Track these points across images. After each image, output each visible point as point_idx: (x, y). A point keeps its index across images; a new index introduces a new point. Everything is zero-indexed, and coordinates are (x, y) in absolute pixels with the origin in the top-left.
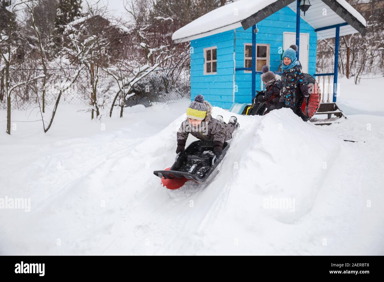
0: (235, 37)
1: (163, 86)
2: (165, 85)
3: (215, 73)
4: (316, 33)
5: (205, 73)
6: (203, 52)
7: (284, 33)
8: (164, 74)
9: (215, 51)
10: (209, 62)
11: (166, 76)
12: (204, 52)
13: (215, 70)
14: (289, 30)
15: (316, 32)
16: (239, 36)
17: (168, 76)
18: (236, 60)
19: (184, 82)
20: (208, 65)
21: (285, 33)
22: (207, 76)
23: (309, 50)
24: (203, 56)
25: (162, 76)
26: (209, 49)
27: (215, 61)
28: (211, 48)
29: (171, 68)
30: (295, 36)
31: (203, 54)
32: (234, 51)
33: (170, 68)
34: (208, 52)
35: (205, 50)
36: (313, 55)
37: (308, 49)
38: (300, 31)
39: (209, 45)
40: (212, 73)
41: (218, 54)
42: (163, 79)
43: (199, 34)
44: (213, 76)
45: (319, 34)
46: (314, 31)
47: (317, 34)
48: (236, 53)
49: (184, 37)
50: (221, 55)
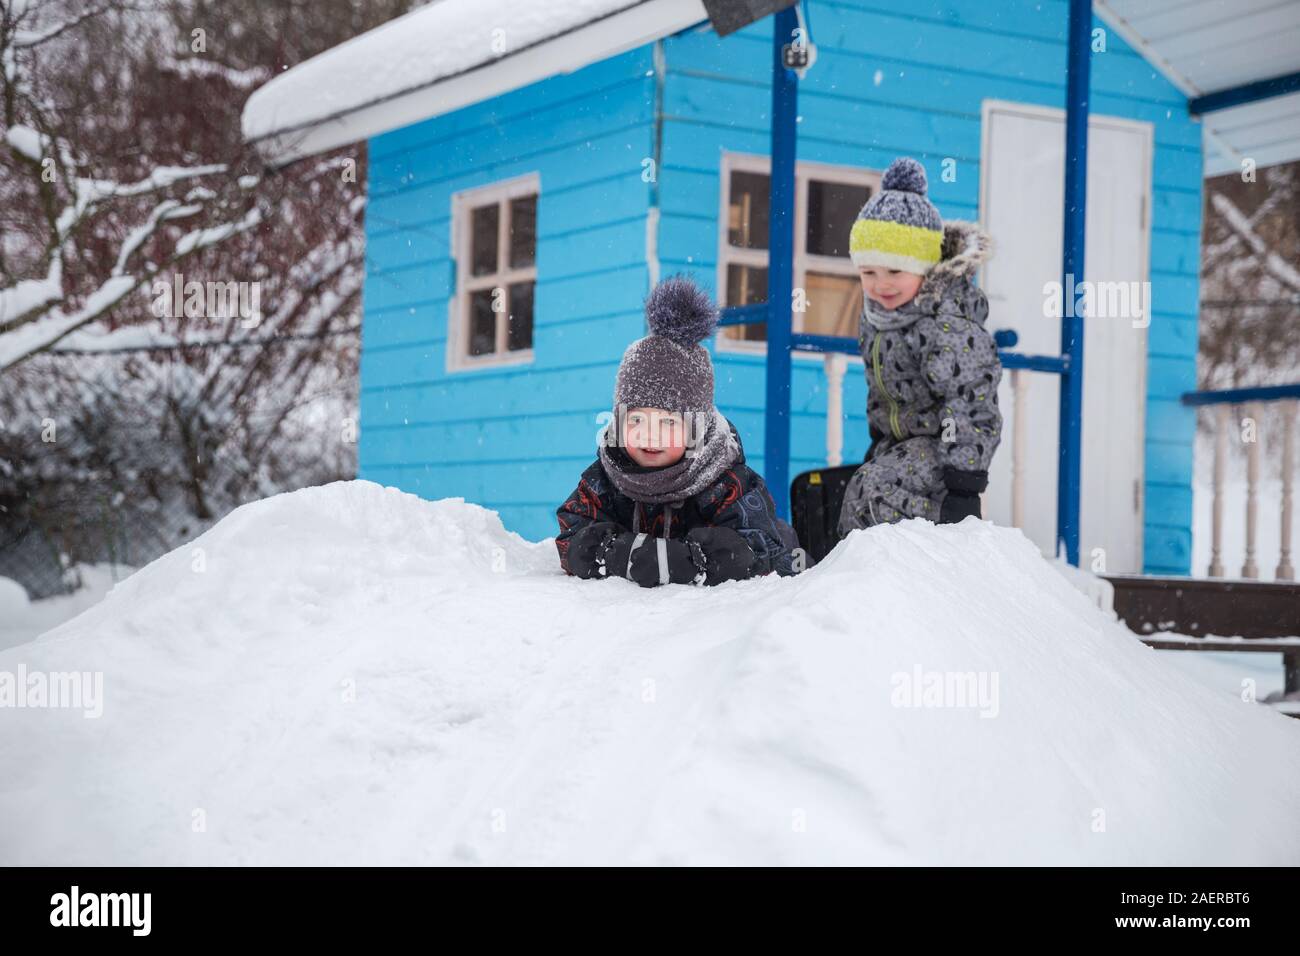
0: (660, 110)
1: (171, 462)
2: (189, 459)
3: (522, 359)
4: (1200, 126)
5: (455, 356)
6: (447, 219)
7: (987, 105)
8: (186, 381)
9: (525, 209)
10: (483, 283)
11: (195, 393)
12: (453, 224)
13: (521, 337)
14: (1023, 89)
15: (1195, 120)
16: (685, 100)
17: (216, 395)
18: (662, 261)
19: (324, 448)
20: (481, 302)
21: (992, 112)
22: (467, 379)
23: (1156, 229)
24: (446, 244)
25: (164, 391)
26: (485, 196)
27: (522, 275)
28: (501, 192)
29: (234, 338)
30: (1060, 130)
31: (448, 229)
32: (654, 200)
33: (226, 341)
34: (485, 218)
35: (461, 205)
36: (1181, 262)
37: (1148, 224)
38: (1094, 100)
39: (491, 170)
40: (504, 359)
41: (543, 227)
42: (171, 417)
43: (421, 87)
44: (509, 375)
45: (1216, 133)
46: (1183, 112)
47: (1207, 133)
48: (664, 214)
49: (322, 111)
50: (564, 235)
